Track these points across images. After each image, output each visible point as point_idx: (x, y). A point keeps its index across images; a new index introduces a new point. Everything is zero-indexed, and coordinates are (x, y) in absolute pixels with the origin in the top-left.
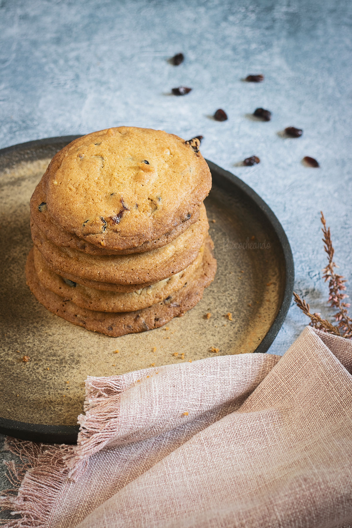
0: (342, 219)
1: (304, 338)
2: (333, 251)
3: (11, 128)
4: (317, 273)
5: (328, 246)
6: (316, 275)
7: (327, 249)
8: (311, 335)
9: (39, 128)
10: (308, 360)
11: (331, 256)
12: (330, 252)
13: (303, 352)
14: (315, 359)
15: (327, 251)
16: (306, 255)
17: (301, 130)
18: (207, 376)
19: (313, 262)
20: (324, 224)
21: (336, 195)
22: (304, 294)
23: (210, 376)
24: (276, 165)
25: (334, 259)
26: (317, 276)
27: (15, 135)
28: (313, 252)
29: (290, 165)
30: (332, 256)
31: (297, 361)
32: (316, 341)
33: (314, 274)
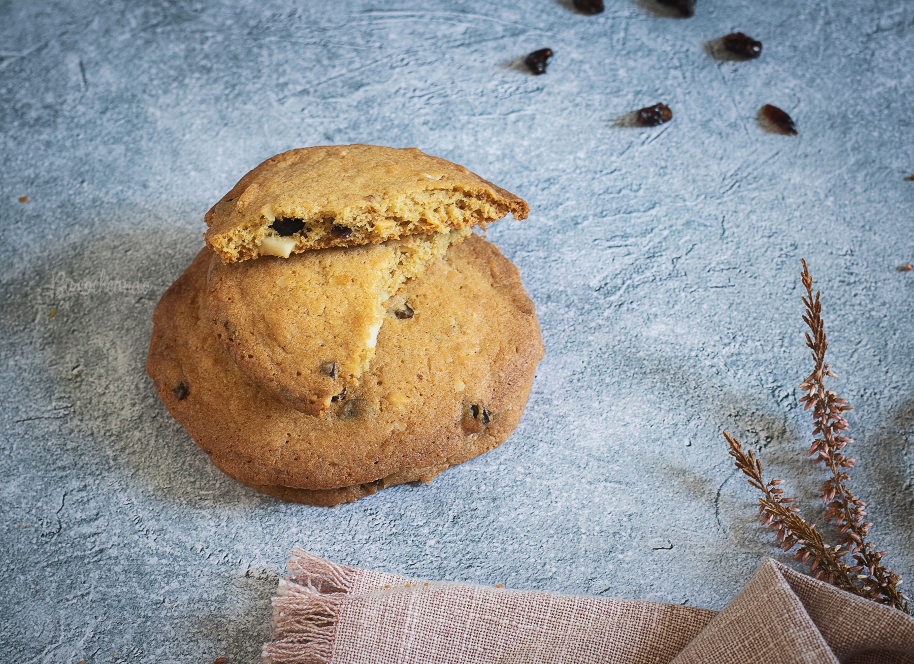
0: (842, 261)
1: (765, 595)
2: (825, 347)
3: (146, 15)
4: (790, 391)
5: (815, 331)
6: (787, 396)
7: (813, 341)
8: (782, 592)
9: (205, 17)
10: (771, 645)
11: (820, 356)
12: (818, 345)
13: (762, 625)
14: (787, 648)
15: (811, 346)
16: (767, 348)
17: (759, 44)
18: (520, 626)
19: (781, 363)
20: (808, 286)
21: (829, 202)
22: (763, 442)
23: (526, 627)
24: (705, 124)
25: (828, 358)
26: (791, 398)
27: (154, 33)
28: (782, 339)
29: (733, 126)
30: (823, 354)
31: (746, 642)
32: (792, 608)
33: (783, 394)
